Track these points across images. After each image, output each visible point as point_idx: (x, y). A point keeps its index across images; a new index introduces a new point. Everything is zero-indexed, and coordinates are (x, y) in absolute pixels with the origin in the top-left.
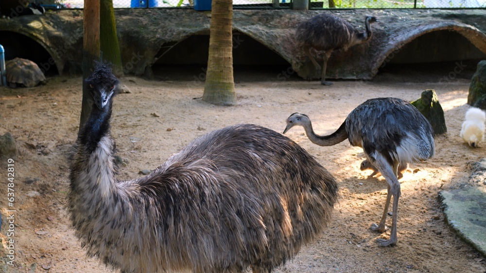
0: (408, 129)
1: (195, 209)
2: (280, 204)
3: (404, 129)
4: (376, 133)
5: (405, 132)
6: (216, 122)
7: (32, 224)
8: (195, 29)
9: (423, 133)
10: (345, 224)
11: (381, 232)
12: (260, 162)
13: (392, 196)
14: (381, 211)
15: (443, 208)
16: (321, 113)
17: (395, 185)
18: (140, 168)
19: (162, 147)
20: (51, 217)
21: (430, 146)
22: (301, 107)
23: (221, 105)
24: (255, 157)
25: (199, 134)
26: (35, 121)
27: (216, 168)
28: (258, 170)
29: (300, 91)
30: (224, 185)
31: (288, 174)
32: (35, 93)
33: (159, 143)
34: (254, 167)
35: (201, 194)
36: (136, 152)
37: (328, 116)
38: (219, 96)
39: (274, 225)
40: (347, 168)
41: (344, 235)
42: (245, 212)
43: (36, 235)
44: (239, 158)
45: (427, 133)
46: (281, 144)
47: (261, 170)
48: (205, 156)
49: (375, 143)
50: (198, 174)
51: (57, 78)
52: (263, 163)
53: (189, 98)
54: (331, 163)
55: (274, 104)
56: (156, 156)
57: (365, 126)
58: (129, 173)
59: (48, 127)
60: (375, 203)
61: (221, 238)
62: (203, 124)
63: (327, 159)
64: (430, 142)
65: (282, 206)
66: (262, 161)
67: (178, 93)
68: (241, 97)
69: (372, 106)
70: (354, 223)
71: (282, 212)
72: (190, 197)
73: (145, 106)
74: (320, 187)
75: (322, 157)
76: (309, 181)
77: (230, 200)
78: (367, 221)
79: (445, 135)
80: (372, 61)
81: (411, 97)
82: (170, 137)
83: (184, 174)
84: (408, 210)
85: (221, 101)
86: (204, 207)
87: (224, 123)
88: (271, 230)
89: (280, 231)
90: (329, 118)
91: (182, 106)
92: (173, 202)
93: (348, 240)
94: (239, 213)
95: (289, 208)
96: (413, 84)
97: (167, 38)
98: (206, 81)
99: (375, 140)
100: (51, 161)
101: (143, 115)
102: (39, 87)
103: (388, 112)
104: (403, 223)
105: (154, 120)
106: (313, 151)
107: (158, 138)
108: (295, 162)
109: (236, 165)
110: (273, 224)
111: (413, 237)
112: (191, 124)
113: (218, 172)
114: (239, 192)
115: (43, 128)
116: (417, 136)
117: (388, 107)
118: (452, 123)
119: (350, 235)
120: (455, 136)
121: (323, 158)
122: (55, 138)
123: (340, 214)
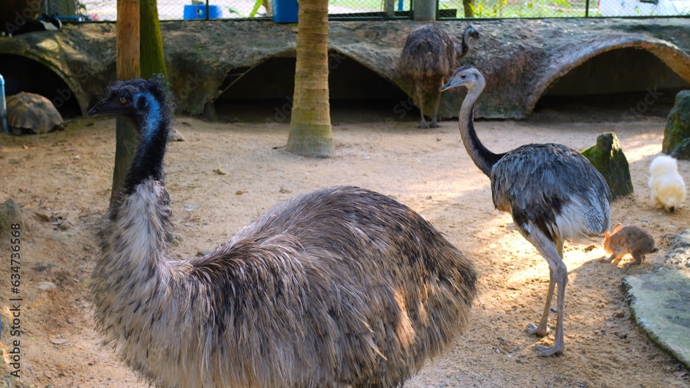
0: (572, 191)
1: (267, 305)
2: (393, 300)
3: (566, 191)
4: (528, 195)
5: (568, 194)
6: (305, 181)
7: (45, 329)
8: (274, 49)
9: (593, 197)
10: (491, 325)
11: (542, 337)
12: (366, 241)
13: (556, 285)
14: (541, 306)
15: (629, 301)
16: (454, 168)
17: (560, 268)
18: (198, 248)
19: (230, 217)
20: (72, 319)
21: (603, 216)
22: (427, 159)
23: (312, 157)
24: (359, 234)
25: (282, 198)
26: (48, 181)
27: (301, 247)
28: (363, 252)
29: (424, 136)
30: (311, 272)
31: (406, 258)
32: (49, 142)
33: (225, 212)
34: (356, 248)
35: (277, 284)
36: (192, 224)
37: (465, 172)
38: (310, 144)
39: (386, 330)
40: (493, 246)
41: (489, 340)
42: (343, 312)
43: (51, 345)
44: (335, 234)
45: (600, 197)
46: (397, 214)
47: (367, 252)
48: (287, 230)
49: (526, 210)
50: (274, 255)
51: (79, 120)
52: (370, 242)
53: (267, 147)
54: (469, 238)
55: (388, 154)
56: (221, 230)
57: (515, 185)
58: (182, 255)
59: (67, 191)
60: (532, 295)
61: (305, 348)
62: (287, 185)
63: (464, 232)
64: (604, 210)
65: (397, 304)
66: (368, 239)
67: (252, 140)
68: (341, 145)
69: (524, 156)
70: (503, 323)
71: (397, 311)
72: (260, 288)
73: (204, 160)
74: (452, 277)
75: (457, 229)
76: (436, 268)
77: (320, 293)
78: (521, 321)
79: (630, 196)
80: (526, 93)
81: (583, 143)
82: (240, 203)
83: (254, 254)
84: (579, 304)
85: (313, 152)
86: (281, 303)
87: (317, 183)
88: (381, 338)
89: (394, 339)
90: (466, 174)
91: (258, 159)
92: (235, 294)
93: (495, 347)
94: (332, 312)
95: (407, 306)
96: (585, 124)
97: (236, 62)
98: (292, 122)
99: (527, 206)
100: (71, 239)
101: (203, 172)
102: (54, 134)
103: (546, 166)
104: (573, 323)
105: (217, 178)
106: (444, 221)
107: (223, 205)
108: (416, 241)
109: (330, 244)
110: (383, 329)
111: (587, 342)
112: (271, 184)
113: (305, 252)
114: (334, 282)
115: (59, 191)
116: (585, 201)
117: (546, 159)
118: (641, 180)
119: (497, 340)
120: (646, 198)
121: (459, 231)
122: (77, 207)
123: (483, 311)
